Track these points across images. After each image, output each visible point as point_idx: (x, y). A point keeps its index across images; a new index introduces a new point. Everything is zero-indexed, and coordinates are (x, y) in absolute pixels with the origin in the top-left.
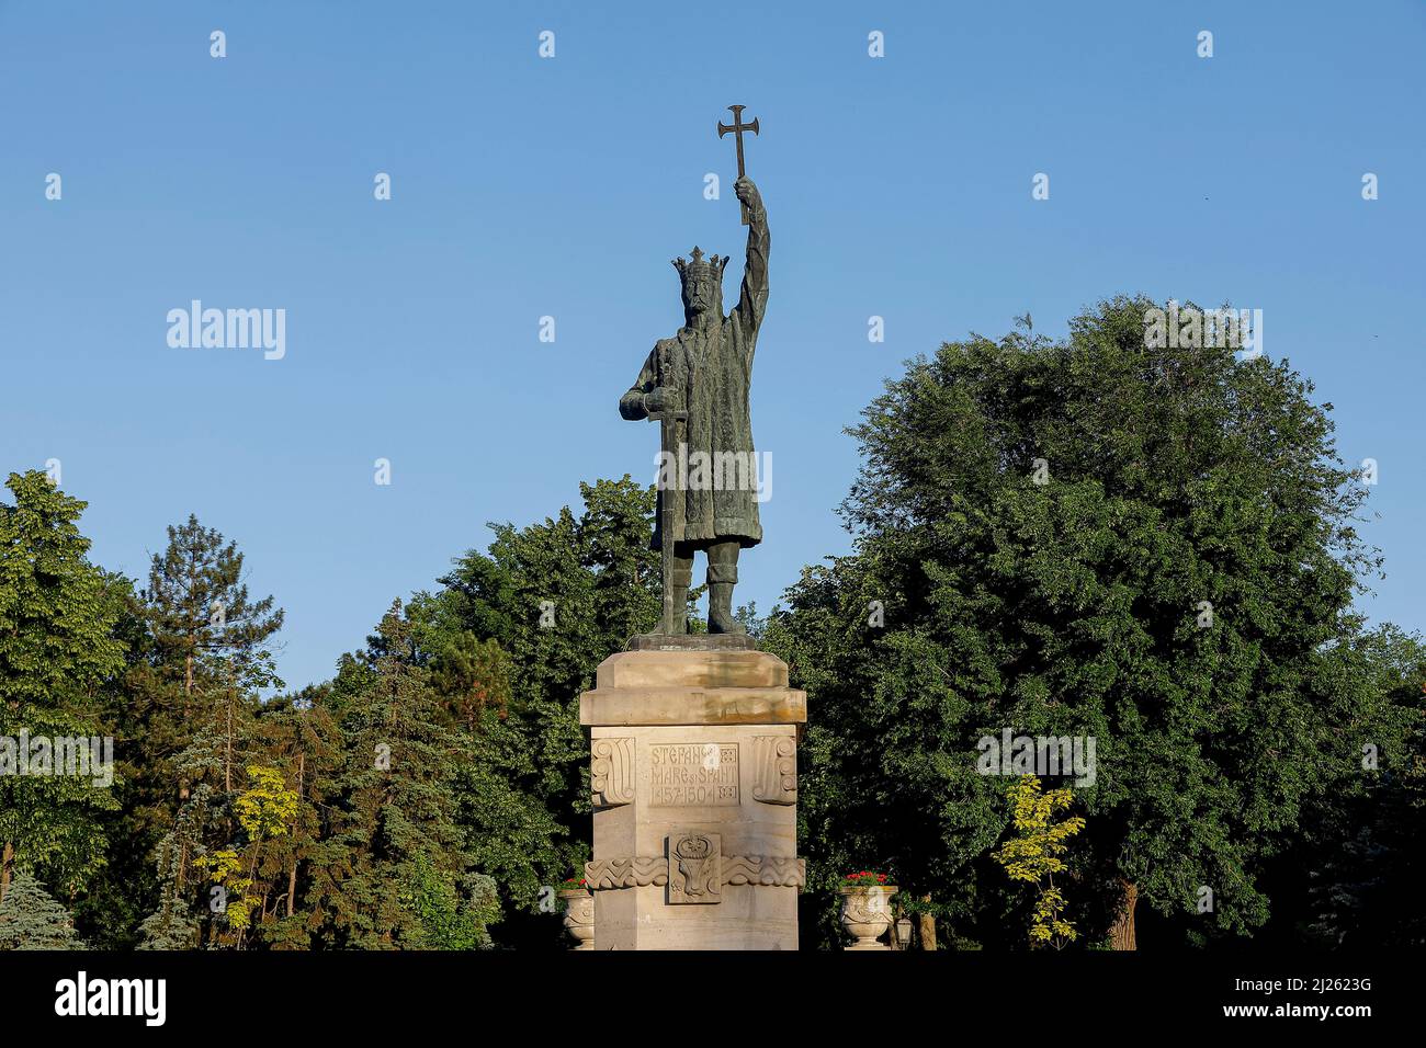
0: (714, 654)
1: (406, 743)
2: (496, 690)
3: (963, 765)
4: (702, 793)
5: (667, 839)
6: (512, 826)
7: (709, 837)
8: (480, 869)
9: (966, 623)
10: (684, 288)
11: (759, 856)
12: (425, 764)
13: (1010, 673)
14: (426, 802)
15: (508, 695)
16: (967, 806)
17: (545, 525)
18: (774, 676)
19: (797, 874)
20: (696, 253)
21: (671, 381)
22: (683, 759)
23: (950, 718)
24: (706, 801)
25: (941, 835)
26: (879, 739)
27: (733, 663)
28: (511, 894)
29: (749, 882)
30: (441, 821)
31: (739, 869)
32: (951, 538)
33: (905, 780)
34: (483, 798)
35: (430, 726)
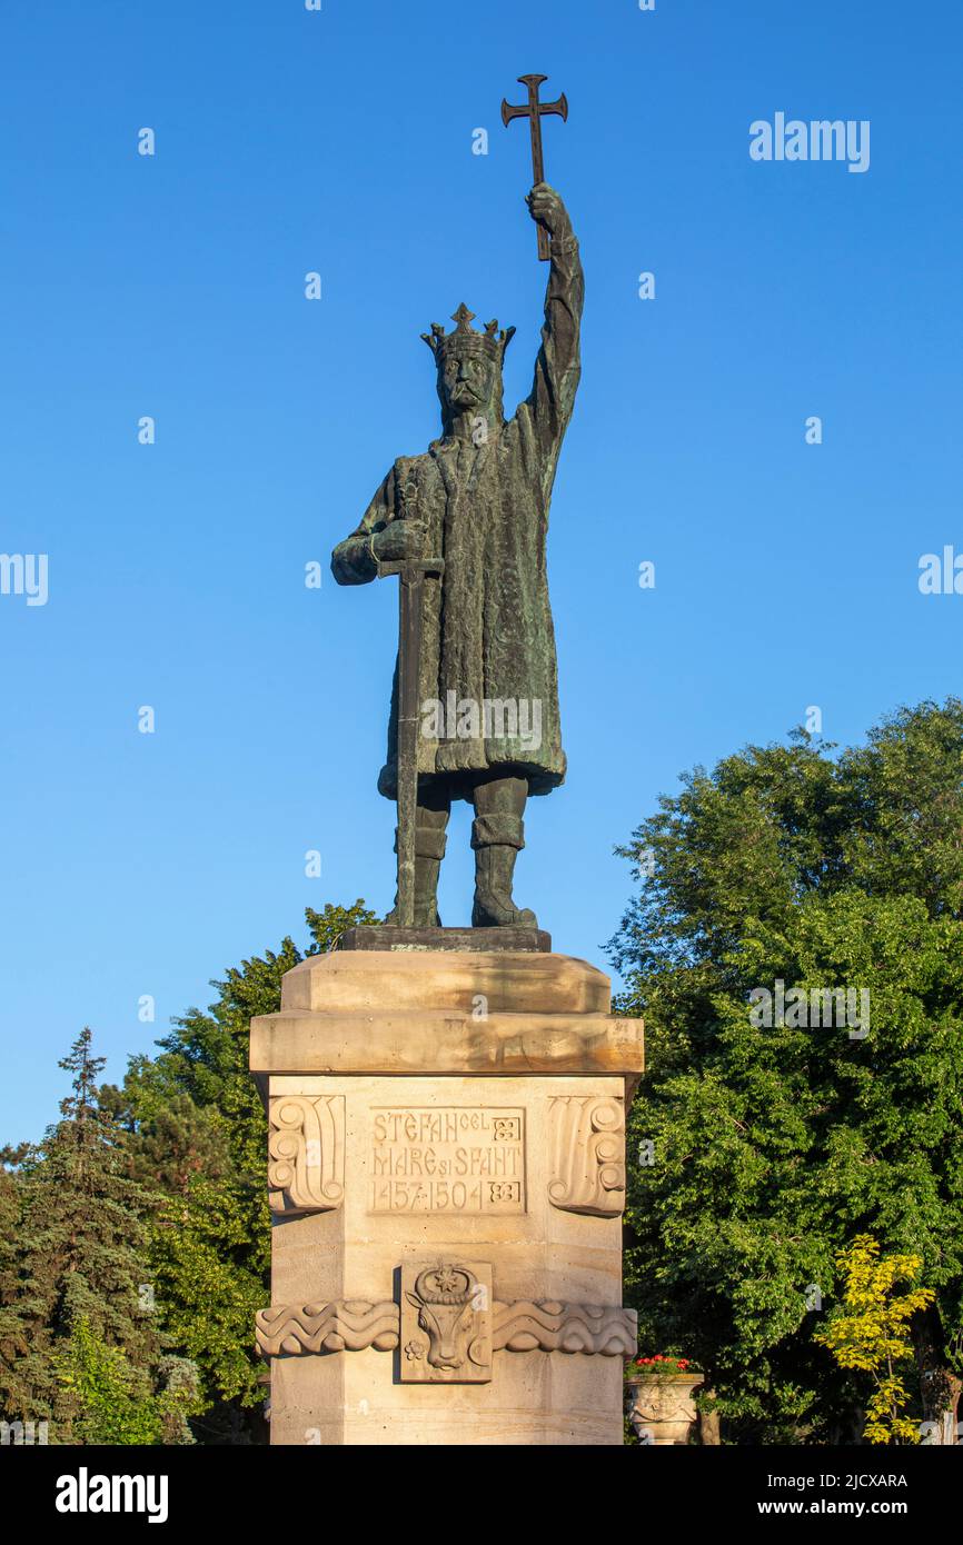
0: (484, 958)
1: (93, 1200)
2: (216, 1160)
3: (761, 1234)
4: (460, 1191)
5: (400, 1269)
6: (220, 1304)
7: (471, 1267)
8: (182, 1352)
9: (765, 1066)
10: (442, 373)
11: (560, 1302)
12: (116, 1226)
13: (819, 1126)
14: (116, 1270)
15: (228, 1165)
16: (768, 1284)
17: (264, 958)
18: (587, 995)
19: (624, 1335)
20: (462, 315)
21: (418, 513)
22: (427, 1134)
23: (746, 1179)
24: (466, 1208)
25: (734, 1319)
26: (660, 1204)
27: (516, 972)
28: (218, 1381)
29: (541, 1347)
30: (133, 1293)
31: (524, 1324)
32: (747, 967)
33: (690, 1254)
34: (186, 1270)
35: (122, 1181)
